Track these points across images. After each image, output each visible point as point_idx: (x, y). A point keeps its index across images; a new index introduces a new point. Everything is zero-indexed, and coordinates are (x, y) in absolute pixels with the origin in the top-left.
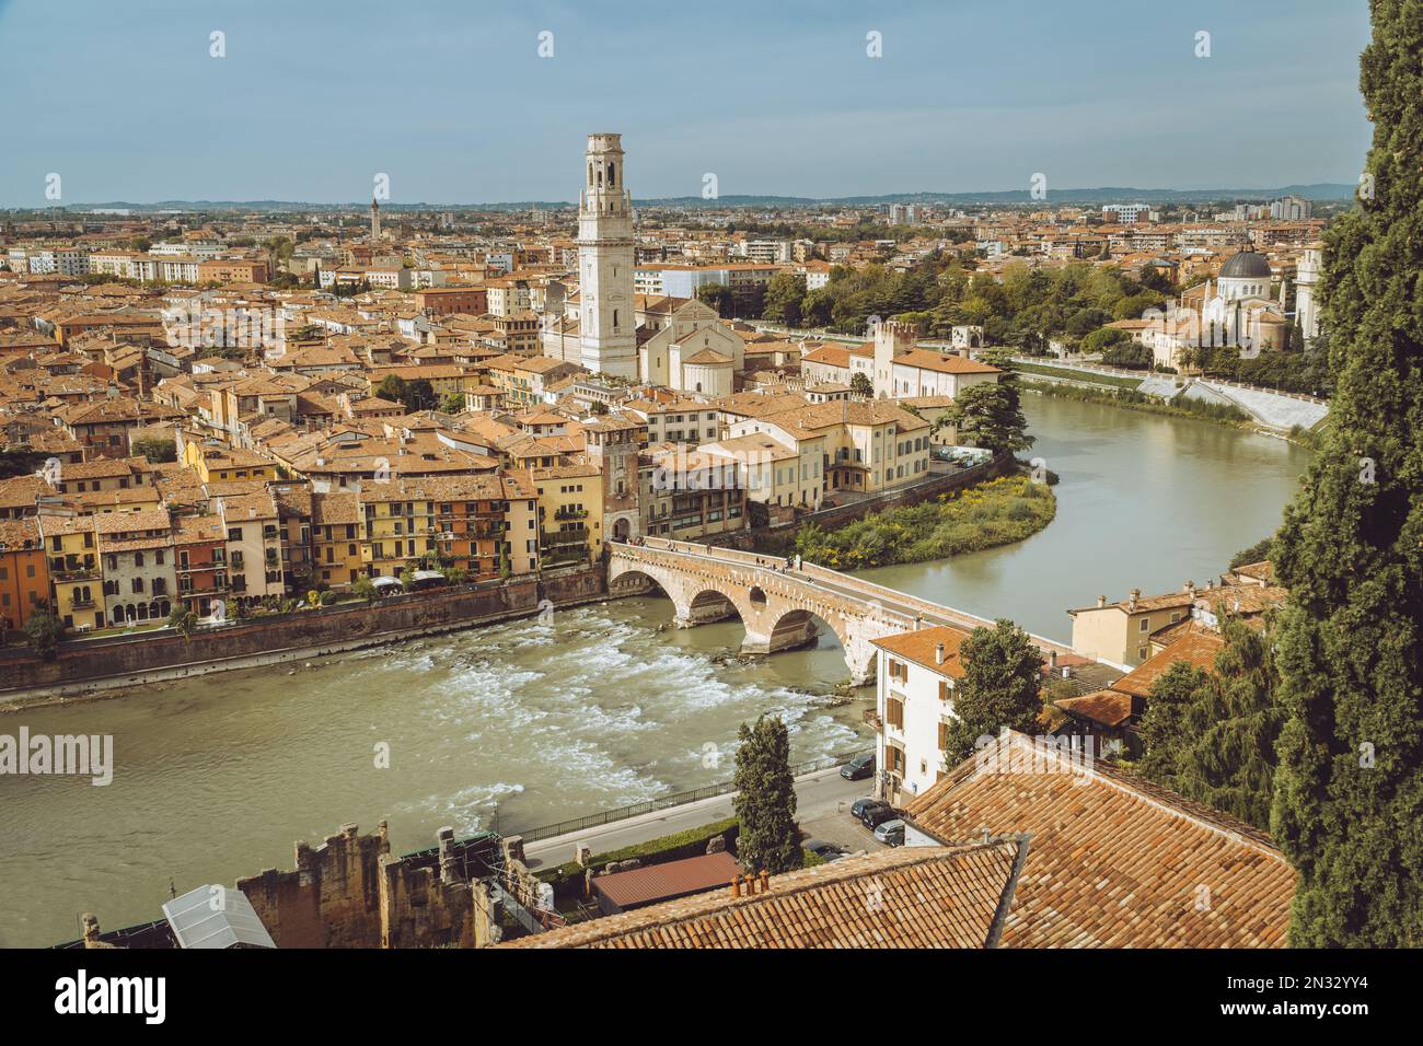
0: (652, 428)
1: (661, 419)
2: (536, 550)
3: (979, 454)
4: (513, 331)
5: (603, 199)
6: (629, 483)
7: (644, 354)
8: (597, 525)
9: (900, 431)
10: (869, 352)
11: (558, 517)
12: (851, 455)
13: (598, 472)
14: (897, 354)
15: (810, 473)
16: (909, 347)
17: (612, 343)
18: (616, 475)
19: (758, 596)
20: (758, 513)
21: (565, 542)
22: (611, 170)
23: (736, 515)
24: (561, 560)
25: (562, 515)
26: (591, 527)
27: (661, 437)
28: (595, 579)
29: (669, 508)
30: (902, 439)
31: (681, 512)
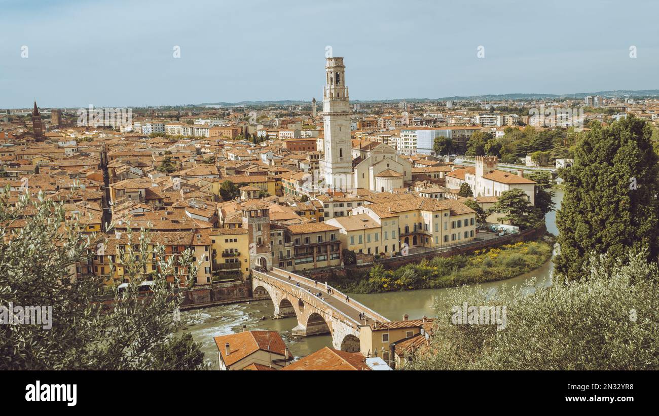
0: (326, 210)
1: (331, 205)
2: (210, 272)
3: (511, 229)
6: (265, 238)
7: (356, 171)
8: (246, 261)
9: (453, 214)
10: (473, 172)
11: (224, 255)
12: (423, 227)
13: (247, 232)
14: (485, 173)
15: (390, 236)
16: (492, 169)
17: (338, 165)
18: (257, 234)
19: (301, 304)
20: (349, 257)
21: (227, 268)
22: (337, 76)
23: (338, 258)
24: (224, 279)
25: (225, 254)
26: (243, 261)
27: (331, 214)
28: (245, 289)
29: (292, 253)
30: (455, 219)
31: (301, 255)
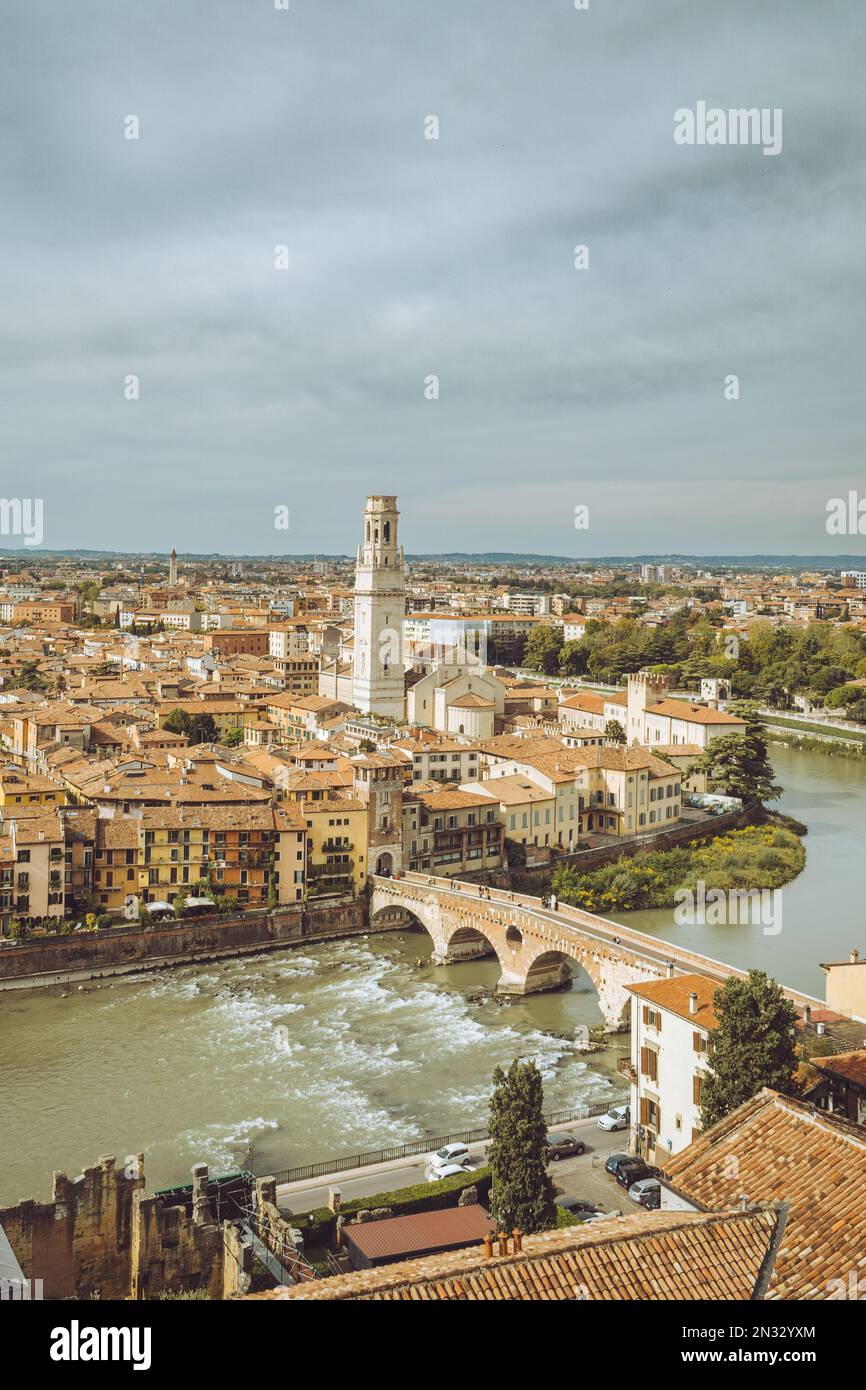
0: (417, 766)
1: (425, 758)
2: (303, 881)
3: (729, 803)
4: (291, 671)
5: (378, 554)
6: (393, 819)
7: (411, 695)
8: (362, 859)
9: (652, 777)
10: (622, 701)
11: (325, 849)
12: (606, 799)
13: (365, 807)
14: (649, 703)
15: (566, 817)
16: (661, 697)
17: (382, 685)
18: (381, 811)
19: (514, 935)
20: (515, 852)
21: (330, 874)
22: (387, 529)
23: (495, 854)
24: (325, 892)
25: (329, 847)
26: (356, 860)
27: (425, 775)
28: (358, 912)
29: (431, 844)
30: (655, 785)
31: (442, 848)
